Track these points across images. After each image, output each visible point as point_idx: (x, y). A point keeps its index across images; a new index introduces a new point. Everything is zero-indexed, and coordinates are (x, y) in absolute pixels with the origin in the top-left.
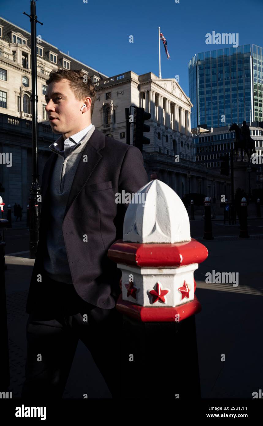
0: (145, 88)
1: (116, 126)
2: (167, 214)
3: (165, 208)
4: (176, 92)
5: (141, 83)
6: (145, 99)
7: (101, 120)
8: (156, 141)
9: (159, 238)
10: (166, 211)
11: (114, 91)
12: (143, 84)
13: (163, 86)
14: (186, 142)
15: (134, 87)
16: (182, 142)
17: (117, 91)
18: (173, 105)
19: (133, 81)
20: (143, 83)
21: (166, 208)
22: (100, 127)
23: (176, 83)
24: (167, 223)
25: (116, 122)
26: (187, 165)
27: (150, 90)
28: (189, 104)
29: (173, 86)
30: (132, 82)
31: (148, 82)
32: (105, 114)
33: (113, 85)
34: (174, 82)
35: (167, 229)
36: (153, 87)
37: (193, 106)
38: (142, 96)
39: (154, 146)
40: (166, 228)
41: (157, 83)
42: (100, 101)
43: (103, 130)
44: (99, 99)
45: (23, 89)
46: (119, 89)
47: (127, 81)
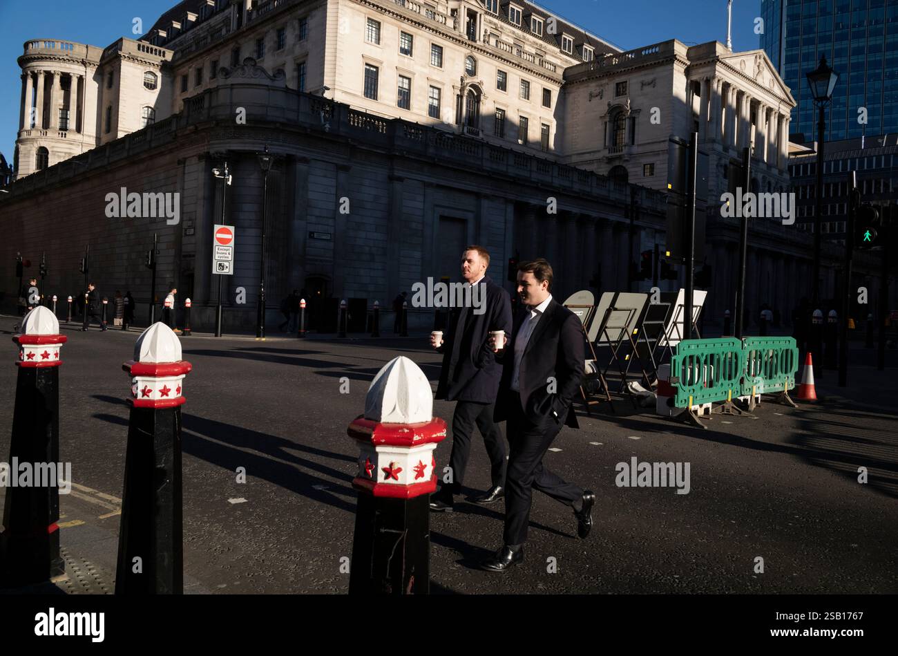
0: (703, 73)
1: (635, 149)
4: (763, 78)
5: (695, 63)
6: (698, 95)
7: (603, 137)
8: (720, 183)
11: (634, 81)
12: (697, 65)
13: (737, 67)
14: (777, 183)
15: (678, 71)
16: (769, 183)
17: (641, 79)
18: (755, 104)
19: (678, 60)
20: (699, 62)
22: (599, 151)
23: (764, 59)
25: (635, 143)
26: (780, 234)
27: (714, 77)
28: (789, 101)
29: (758, 66)
30: (676, 61)
31: (709, 62)
32: (612, 125)
33: (634, 67)
34: (760, 58)
36: (721, 72)
37: (795, 105)
38: (693, 87)
39: (715, 194)
41: (728, 61)
42: (603, 99)
43: (607, 158)
44: (600, 95)
45: (466, 81)
46: (645, 75)
47: (665, 60)
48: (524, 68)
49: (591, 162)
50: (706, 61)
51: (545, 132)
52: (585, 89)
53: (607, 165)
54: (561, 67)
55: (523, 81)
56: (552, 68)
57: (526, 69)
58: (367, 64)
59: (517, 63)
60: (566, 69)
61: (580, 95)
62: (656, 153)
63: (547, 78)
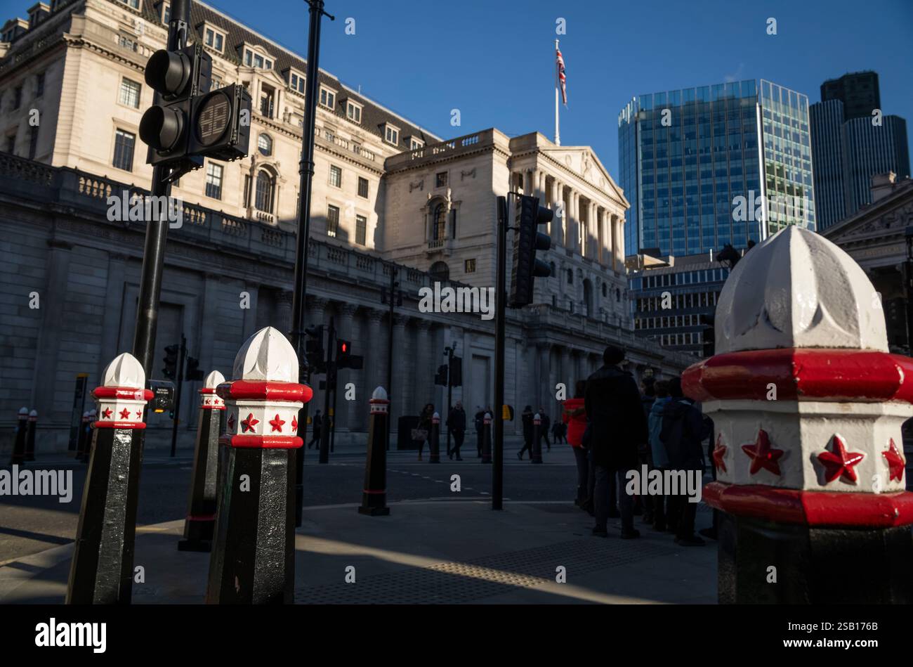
0: (525, 164)
1: (457, 244)
2: (844, 286)
3: (839, 274)
4: (591, 176)
5: (516, 154)
6: (522, 188)
7: (424, 230)
9: (833, 337)
10: (842, 279)
11: (454, 170)
12: (518, 156)
13: (562, 162)
14: (613, 285)
15: (499, 161)
16: (604, 285)
17: (461, 169)
18: (584, 203)
19: (498, 149)
20: (520, 153)
21: (842, 275)
22: (419, 246)
23: (592, 156)
24: (848, 305)
25: (457, 237)
26: (616, 339)
27: (535, 169)
28: (621, 202)
29: (586, 163)
30: (495, 151)
31: (530, 153)
32: (432, 217)
33: (453, 156)
34: (587, 155)
35: (848, 318)
36: (542, 163)
37: (629, 206)
38: (516, 179)
39: (541, 292)
40: (847, 314)
41: (550, 154)
42: (424, 190)
43: (427, 253)
44: (421, 186)
45: (257, 161)
46: (466, 165)
47: (484, 149)
48: (334, 153)
49: (411, 258)
50: (527, 152)
51: (361, 225)
52: (406, 179)
53: (428, 261)
54: (382, 157)
55: (333, 167)
56: (371, 156)
57: (337, 154)
58: (119, 129)
59: (324, 146)
60: (387, 159)
61: (400, 186)
62: (478, 248)
63: (363, 165)
